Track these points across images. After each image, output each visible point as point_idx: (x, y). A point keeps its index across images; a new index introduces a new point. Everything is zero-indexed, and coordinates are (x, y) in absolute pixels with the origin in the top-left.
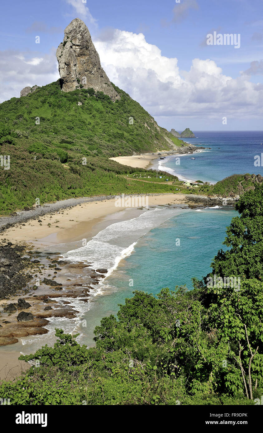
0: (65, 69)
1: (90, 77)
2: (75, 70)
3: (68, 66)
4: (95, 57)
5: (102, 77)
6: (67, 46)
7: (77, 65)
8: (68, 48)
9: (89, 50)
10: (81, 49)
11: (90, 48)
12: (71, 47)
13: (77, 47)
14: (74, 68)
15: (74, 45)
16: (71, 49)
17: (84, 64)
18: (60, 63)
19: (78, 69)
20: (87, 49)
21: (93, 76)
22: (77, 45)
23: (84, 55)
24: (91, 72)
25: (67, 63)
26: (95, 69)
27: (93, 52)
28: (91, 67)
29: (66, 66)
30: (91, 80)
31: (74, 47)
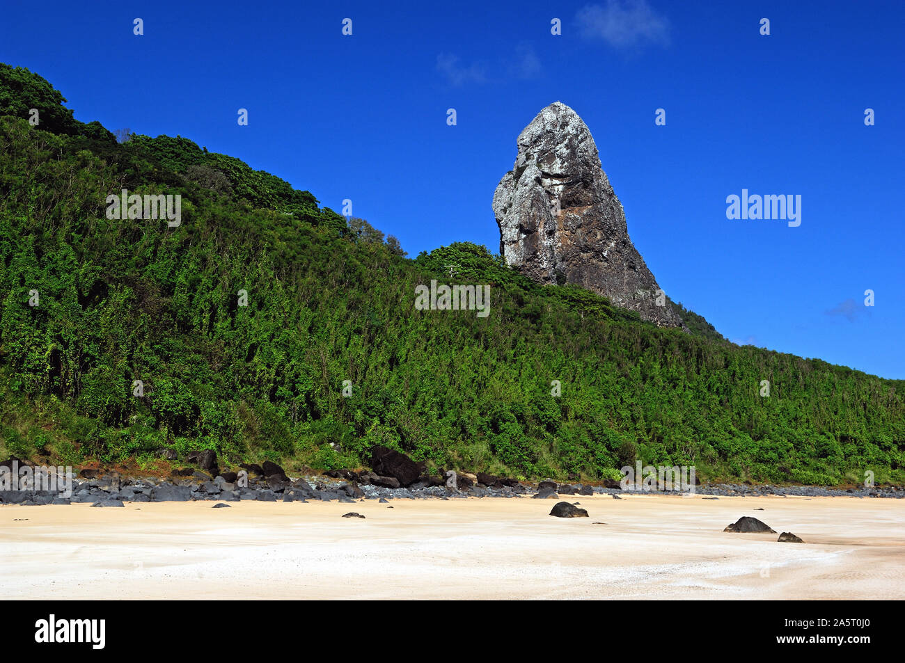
0: (521, 243)
1: (597, 267)
2: (551, 247)
3: (528, 237)
4: (612, 208)
5: (634, 268)
6: (528, 179)
7: (557, 234)
8: (531, 184)
9: (594, 190)
10: (568, 186)
11: (595, 184)
12: (538, 181)
13: (555, 181)
14: (547, 242)
15: (546, 175)
16: (539, 188)
17: (579, 231)
18: (506, 226)
19: (560, 244)
20: (586, 185)
21: (606, 264)
22: (557, 176)
23: (579, 203)
24: (598, 253)
25: (525, 226)
26: (613, 244)
27: (604, 196)
28: (599, 237)
29: (524, 236)
30: (599, 277)
31: (547, 182)
